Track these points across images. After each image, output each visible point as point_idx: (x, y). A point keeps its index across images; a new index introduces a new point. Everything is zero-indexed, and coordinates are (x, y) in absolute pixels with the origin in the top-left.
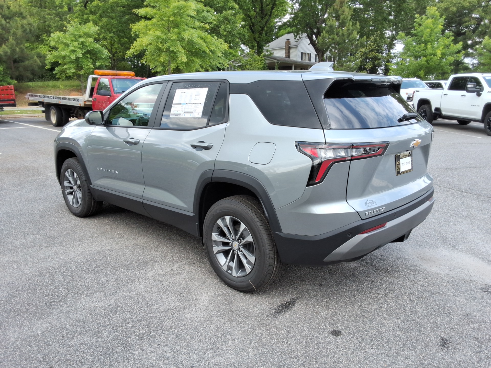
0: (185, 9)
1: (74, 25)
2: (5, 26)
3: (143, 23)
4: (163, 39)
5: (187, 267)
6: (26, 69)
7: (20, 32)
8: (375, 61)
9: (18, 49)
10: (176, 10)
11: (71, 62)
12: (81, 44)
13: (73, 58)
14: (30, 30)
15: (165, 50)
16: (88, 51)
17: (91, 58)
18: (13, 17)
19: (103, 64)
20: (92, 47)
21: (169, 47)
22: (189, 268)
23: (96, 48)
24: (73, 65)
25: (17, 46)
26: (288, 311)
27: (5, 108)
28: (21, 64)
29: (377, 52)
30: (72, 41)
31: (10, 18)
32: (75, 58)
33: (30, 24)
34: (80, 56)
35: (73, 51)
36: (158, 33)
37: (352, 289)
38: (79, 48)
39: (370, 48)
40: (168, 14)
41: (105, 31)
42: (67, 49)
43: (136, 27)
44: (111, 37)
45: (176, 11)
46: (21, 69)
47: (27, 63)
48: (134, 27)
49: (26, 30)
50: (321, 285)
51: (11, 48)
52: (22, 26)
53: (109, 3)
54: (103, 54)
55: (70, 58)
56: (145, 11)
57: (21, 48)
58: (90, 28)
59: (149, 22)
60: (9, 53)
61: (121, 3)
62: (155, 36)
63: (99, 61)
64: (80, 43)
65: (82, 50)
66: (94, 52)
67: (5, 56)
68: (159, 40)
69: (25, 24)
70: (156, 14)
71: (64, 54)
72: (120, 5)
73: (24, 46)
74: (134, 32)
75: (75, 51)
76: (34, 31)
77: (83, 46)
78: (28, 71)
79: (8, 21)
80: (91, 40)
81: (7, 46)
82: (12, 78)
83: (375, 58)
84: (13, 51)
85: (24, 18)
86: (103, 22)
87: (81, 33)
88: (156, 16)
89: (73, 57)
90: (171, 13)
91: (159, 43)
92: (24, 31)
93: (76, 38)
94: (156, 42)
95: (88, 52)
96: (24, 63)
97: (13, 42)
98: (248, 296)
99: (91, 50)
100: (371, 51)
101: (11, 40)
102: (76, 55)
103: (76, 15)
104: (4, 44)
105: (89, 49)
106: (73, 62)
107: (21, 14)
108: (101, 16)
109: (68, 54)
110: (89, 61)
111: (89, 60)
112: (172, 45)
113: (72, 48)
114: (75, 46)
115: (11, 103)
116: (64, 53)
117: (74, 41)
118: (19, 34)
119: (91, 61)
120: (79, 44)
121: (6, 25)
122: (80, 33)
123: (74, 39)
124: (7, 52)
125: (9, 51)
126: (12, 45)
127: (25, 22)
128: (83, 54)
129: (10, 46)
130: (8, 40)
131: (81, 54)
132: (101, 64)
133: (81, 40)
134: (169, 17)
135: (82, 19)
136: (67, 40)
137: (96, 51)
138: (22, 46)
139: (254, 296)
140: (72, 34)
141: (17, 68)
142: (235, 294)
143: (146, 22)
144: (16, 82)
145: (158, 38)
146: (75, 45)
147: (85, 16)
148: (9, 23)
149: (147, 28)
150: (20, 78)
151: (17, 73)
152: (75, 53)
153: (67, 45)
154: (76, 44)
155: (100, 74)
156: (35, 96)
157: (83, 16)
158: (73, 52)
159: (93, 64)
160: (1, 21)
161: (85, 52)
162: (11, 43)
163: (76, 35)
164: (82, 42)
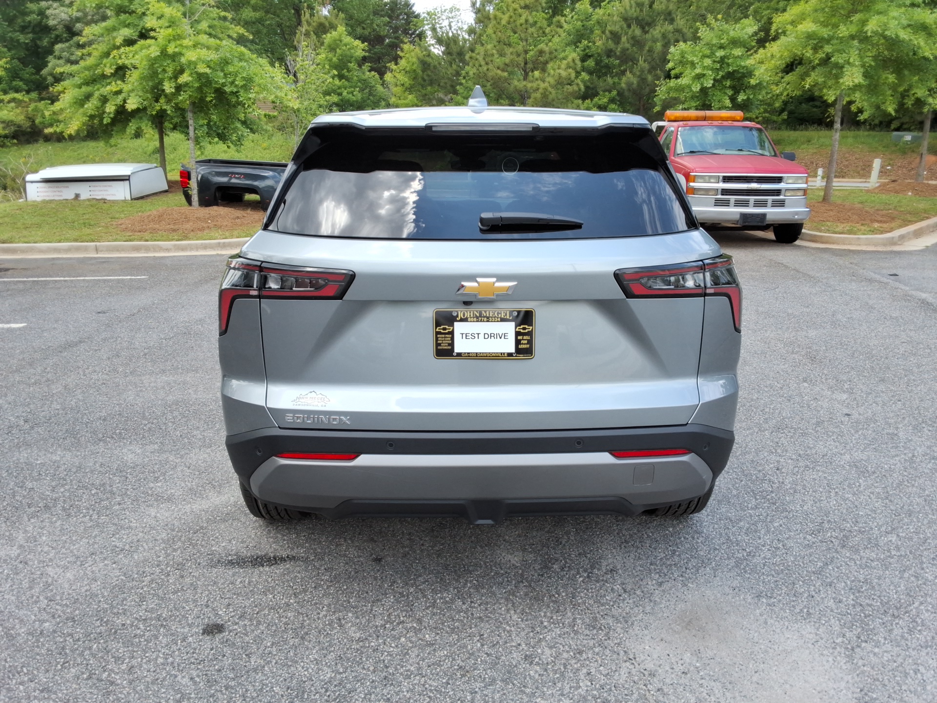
1: (716, 26)
2: (638, 38)
7: (658, 48)
9: (651, 79)
12: (718, 62)
13: (694, 89)
16: (729, 73)
17: (731, 87)
18: (655, 21)
19: (751, 97)
20: (737, 66)
23: (744, 67)
24: (695, 102)
25: (650, 72)
30: (705, 56)
31: (649, 24)
32: (699, 90)
33: (677, 31)
34: (710, 84)
35: (699, 77)
38: (712, 69)
42: (691, 74)
43: (780, 20)
49: (669, 41)
51: (639, 77)
52: (665, 36)
55: (691, 89)
57: (656, 75)
58: (744, 29)
60: (635, 86)
62: (806, 33)
63: (744, 92)
64: (718, 59)
65: (717, 74)
66: (740, 75)
67: (629, 90)
68: (811, 42)
69: (671, 32)
71: (683, 83)
75: (704, 75)
77: (720, 66)
79: (646, 28)
80: (739, 52)
81: (634, 74)
84: (643, 80)
85: (673, 21)
87: (725, 41)
89: (696, 88)
91: (810, 48)
92: (666, 45)
93: (714, 49)
94: (804, 46)
95: (730, 75)
97: (646, 66)
99: (734, 71)
102: (702, 84)
104: (630, 71)
105: (731, 69)
106: (696, 97)
107: (670, 14)
109: (689, 82)
110: (726, 94)
111: (727, 91)
113: (698, 71)
114: (704, 67)
116: (682, 81)
118: (657, 51)
119: (730, 92)
120: (714, 62)
121: (641, 37)
122: (722, 41)
123: (708, 52)
124: (633, 84)
126: (643, 70)
127: (671, 27)
128: (716, 81)
129: (639, 74)
130: (638, 62)
131: (713, 82)
132: (748, 99)
133: (720, 53)
136: (695, 56)
137: (743, 73)
138: (658, 72)
140: (708, 44)
141: (647, 111)
146: (705, 64)
148: (647, 32)
152: (702, 79)
153: (693, 66)
154: (708, 62)
155: (673, 118)
159: (733, 99)
160: (634, 31)
161: (723, 77)
162: (641, 68)
163: (713, 45)
164: (721, 57)
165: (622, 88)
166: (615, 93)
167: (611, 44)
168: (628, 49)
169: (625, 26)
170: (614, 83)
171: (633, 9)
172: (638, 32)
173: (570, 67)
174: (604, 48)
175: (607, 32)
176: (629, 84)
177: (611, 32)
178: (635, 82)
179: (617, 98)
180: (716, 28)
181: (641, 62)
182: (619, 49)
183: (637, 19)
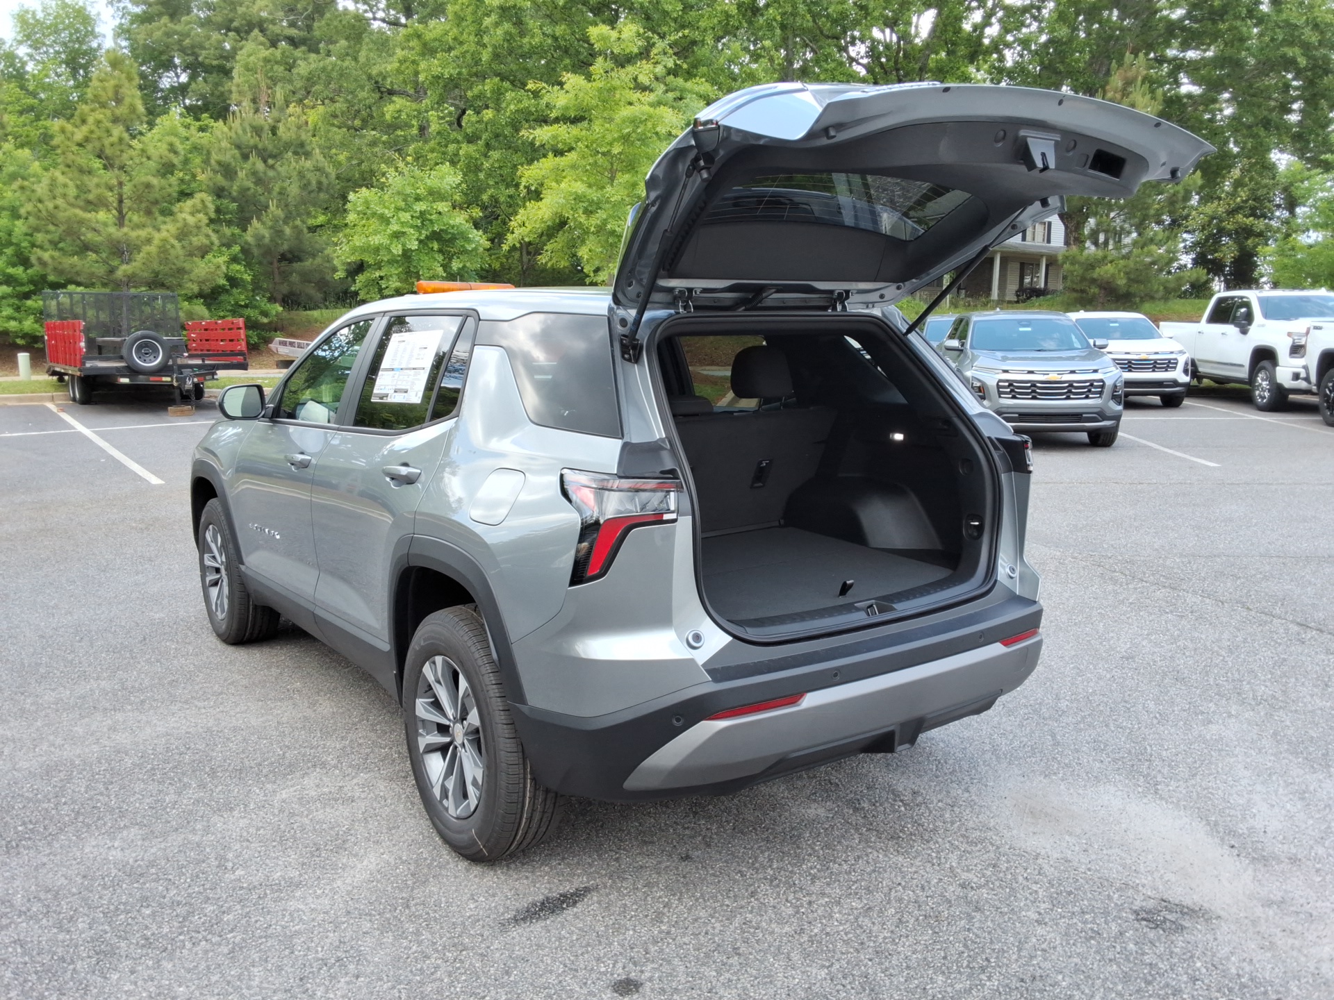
0: (649, 125)
1: (406, 170)
2: (261, 175)
3: (547, 164)
4: (591, 202)
5: (382, 785)
6: (306, 277)
7: (294, 190)
8: (1247, 239)
9: (288, 231)
10: (628, 127)
11: (392, 262)
12: (417, 218)
13: (395, 252)
14: (319, 183)
15: (592, 229)
16: (434, 232)
17: (440, 251)
18: (281, 153)
19: (468, 265)
20: (444, 225)
21: (605, 222)
22: (386, 787)
23: (452, 227)
24: (396, 269)
25: (285, 222)
26: (545, 919)
27: (221, 374)
28: (296, 265)
29: (1251, 216)
30: (398, 209)
31: (274, 157)
32: (400, 253)
33: (318, 169)
34: (414, 245)
35: (397, 235)
36: (580, 187)
37: (761, 876)
38: (412, 226)
39: (1229, 204)
40: (609, 138)
41: (497, 183)
42: (385, 231)
43: (530, 174)
44: (510, 197)
45: (627, 130)
46: (295, 278)
47: (308, 263)
48: (527, 173)
49: (309, 183)
50: (687, 858)
51: (271, 228)
52: (301, 175)
53: (508, 114)
54: (468, 240)
55: (389, 251)
56: (549, 134)
57: (296, 227)
58: (442, 178)
59: (562, 161)
60: (267, 241)
61: (536, 111)
62: (571, 194)
63: (458, 258)
64: (418, 214)
65: (420, 233)
66: (450, 236)
67: (259, 246)
68: (581, 204)
69: (308, 170)
70: (578, 140)
71: (377, 242)
72: (532, 118)
73: (303, 222)
74: (525, 187)
75: (404, 233)
76: (330, 184)
77: (422, 223)
78: (310, 282)
79: (270, 161)
80: (443, 206)
81: (263, 223)
82: (272, 299)
83: (1248, 232)
84: (279, 233)
85: (308, 155)
86: (491, 161)
87: (421, 191)
88: (579, 144)
89: (397, 250)
90: (616, 136)
91: (581, 211)
92: (305, 187)
93: (409, 200)
94: (572, 209)
95: (435, 236)
96: (302, 264)
97: (280, 213)
98: (477, 870)
99: (441, 230)
100: (1232, 212)
101: (274, 209)
102: (404, 245)
103: (432, 144)
104: (259, 219)
105: (436, 228)
106: (397, 262)
107: (302, 145)
108: (488, 146)
109: (386, 241)
110: (435, 259)
111: (436, 256)
112: (613, 217)
113: (395, 227)
114: (402, 223)
115: (235, 361)
116: (376, 240)
117: (403, 210)
118: (292, 194)
119: (440, 258)
120: (412, 217)
121: (265, 173)
122: (418, 191)
123: (402, 204)
124: (264, 237)
125: (267, 234)
126: (276, 220)
127: (308, 164)
128: (421, 242)
129: (270, 223)
130: (267, 207)
131: (417, 243)
132: (464, 266)
133: (420, 207)
134: (611, 144)
135: (444, 153)
136: (385, 207)
137: (453, 234)
138: (298, 222)
139: (492, 873)
140: (399, 193)
141: (285, 276)
142: (448, 863)
143: (557, 159)
144: (281, 309)
145: (578, 198)
146: (403, 220)
147: (452, 148)
148: (272, 167)
149: (559, 175)
150: (291, 301)
151: (285, 289)
152: (402, 239)
153: (385, 220)
154: (405, 216)
155: (429, 290)
156: (292, 344)
157: (446, 146)
158: (397, 237)
159: (445, 267)
160: (254, 164)
161: (427, 237)
162: (273, 216)
163: (408, 195)
164: (421, 212)
165: (246, 243)
166: (236, 248)
167: (220, 180)
168: (249, 189)
169: (238, 155)
170: (233, 235)
171: (249, 134)
172: (260, 166)
173: (199, 211)
174: (211, 184)
175: (213, 162)
176: (259, 238)
177: (219, 163)
178: (267, 235)
179: (240, 255)
180: (406, 173)
181: (272, 208)
182: (235, 188)
183: (256, 147)
